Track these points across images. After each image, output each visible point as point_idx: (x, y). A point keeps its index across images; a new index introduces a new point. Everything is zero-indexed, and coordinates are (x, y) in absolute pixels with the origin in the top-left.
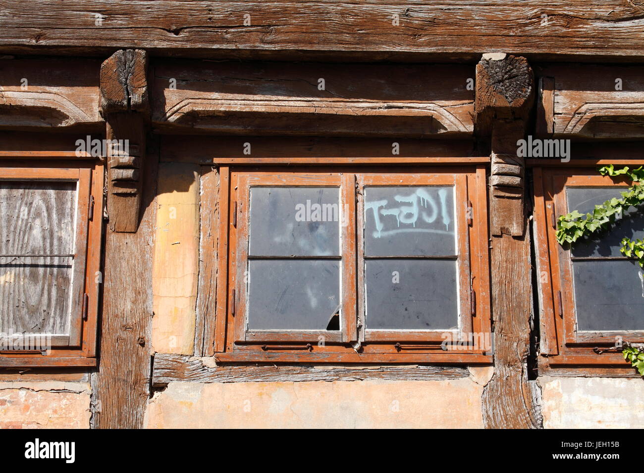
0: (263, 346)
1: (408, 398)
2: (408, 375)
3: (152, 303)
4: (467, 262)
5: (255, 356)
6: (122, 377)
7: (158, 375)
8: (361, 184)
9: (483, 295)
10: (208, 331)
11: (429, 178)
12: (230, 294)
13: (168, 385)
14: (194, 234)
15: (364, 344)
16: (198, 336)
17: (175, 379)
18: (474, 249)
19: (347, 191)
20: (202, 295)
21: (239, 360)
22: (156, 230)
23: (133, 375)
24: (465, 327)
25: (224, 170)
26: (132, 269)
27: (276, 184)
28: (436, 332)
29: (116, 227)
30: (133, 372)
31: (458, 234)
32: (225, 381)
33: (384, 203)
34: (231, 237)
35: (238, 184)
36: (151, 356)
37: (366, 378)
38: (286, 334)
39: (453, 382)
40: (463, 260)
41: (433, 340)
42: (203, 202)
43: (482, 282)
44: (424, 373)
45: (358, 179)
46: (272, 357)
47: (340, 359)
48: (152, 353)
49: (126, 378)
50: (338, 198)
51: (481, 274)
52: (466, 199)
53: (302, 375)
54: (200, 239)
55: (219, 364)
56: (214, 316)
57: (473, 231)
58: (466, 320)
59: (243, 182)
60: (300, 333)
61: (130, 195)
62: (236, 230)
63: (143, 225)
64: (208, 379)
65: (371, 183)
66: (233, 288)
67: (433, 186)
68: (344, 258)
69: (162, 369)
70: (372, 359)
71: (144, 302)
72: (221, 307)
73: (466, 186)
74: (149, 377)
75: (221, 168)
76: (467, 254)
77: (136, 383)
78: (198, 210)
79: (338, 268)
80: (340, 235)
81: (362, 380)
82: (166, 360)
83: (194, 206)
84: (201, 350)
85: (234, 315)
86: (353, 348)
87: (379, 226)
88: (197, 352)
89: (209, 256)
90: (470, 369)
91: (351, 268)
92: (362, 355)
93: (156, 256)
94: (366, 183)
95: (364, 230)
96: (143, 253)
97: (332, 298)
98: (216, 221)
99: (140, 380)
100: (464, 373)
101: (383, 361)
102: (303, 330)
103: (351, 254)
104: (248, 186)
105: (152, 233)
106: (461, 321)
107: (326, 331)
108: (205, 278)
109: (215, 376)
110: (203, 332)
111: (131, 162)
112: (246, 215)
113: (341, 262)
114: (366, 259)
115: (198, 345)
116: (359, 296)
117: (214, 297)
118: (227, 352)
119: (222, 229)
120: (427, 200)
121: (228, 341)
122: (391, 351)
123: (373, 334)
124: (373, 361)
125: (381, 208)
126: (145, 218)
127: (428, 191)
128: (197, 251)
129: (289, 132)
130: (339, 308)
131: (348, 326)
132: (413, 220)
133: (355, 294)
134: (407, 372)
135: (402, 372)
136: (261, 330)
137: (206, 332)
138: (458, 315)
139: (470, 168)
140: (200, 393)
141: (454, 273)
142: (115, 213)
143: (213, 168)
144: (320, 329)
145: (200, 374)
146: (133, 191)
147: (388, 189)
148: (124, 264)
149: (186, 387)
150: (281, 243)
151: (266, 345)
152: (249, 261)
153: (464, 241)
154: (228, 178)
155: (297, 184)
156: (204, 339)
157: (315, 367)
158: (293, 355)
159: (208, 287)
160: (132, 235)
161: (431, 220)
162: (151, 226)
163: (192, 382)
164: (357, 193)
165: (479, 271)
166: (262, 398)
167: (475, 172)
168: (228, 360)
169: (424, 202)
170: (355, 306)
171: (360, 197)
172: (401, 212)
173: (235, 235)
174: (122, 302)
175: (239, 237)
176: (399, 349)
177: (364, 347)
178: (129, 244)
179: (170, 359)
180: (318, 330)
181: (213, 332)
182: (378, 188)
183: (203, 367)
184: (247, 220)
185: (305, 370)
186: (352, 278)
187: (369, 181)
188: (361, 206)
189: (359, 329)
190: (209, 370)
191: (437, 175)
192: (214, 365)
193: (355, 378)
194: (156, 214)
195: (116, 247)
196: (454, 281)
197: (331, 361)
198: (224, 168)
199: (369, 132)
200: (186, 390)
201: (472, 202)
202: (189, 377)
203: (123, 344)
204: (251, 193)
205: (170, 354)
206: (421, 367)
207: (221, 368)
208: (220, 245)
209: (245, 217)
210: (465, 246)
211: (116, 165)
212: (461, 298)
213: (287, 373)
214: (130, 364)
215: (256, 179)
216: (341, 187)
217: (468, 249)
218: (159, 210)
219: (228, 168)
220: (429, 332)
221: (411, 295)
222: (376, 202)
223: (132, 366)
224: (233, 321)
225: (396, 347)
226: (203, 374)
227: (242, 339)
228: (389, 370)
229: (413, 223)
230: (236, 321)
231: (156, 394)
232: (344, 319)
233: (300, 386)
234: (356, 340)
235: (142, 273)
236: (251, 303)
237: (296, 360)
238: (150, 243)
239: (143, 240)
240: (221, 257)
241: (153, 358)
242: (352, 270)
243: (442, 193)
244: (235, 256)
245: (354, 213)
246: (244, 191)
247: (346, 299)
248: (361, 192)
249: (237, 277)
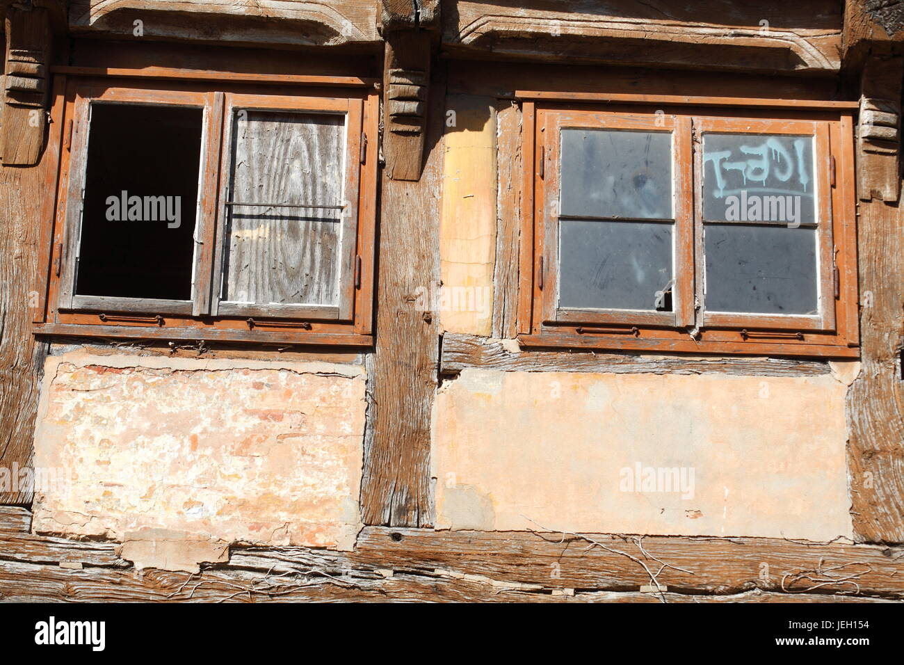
0: (578, 328)
1: (755, 398)
2: (756, 369)
3: (440, 270)
4: (829, 232)
5: (569, 340)
6: (404, 360)
7: (449, 359)
8: (699, 130)
9: (848, 273)
10: (509, 306)
11: (783, 125)
12: (537, 262)
13: (461, 373)
14: (491, 186)
15: (703, 329)
16: (497, 313)
17: (470, 365)
18: (838, 216)
19: (681, 138)
20: (501, 262)
21: (548, 345)
22: (443, 179)
23: (417, 358)
24: (827, 313)
25: (529, 107)
26: (415, 227)
27: (593, 126)
28: (792, 318)
29: (394, 174)
30: (417, 355)
31: (819, 196)
32: (531, 370)
33: (727, 154)
34: (536, 190)
35: (546, 124)
36: (439, 335)
37: (704, 371)
38: (606, 314)
39: (812, 380)
40: (825, 229)
41: (787, 327)
42: (501, 146)
43: (847, 257)
44: (776, 367)
45: (695, 123)
46: (590, 342)
47: (674, 347)
48: (440, 332)
49: (408, 362)
50: (670, 147)
51: (847, 246)
52: (829, 154)
53: (626, 366)
54: (497, 191)
55: (523, 348)
56: (517, 288)
57: (836, 193)
58: (828, 303)
59: (552, 121)
60: (624, 314)
61: (413, 134)
62: (544, 182)
63: (427, 173)
64: (509, 367)
65: (710, 129)
66: (540, 255)
67: (787, 135)
68: (678, 222)
69: (453, 352)
70: (712, 348)
71: (430, 268)
72: (525, 278)
73: (828, 137)
74: (437, 362)
75: (524, 104)
76: (830, 221)
77: (420, 368)
78: (495, 155)
79: (670, 234)
80: (673, 192)
81: (699, 374)
82: (458, 341)
83: (490, 150)
84: (501, 330)
85: (541, 288)
86: (689, 334)
87: (721, 183)
88: (495, 332)
89: (509, 213)
90: (831, 364)
91: (687, 234)
92: (700, 343)
93: (444, 213)
94: (705, 129)
95: (703, 187)
96: (427, 208)
97: (663, 271)
98: (518, 170)
99: (426, 365)
100: (824, 369)
101: (726, 352)
102: (627, 310)
103: (687, 217)
104: (558, 128)
105: (439, 182)
106: (822, 305)
107: (656, 312)
108: (505, 241)
109: (520, 362)
110: (503, 309)
111: (416, 92)
112: (556, 165)
113: (674, 227)
114: (705, 223)
115: (497, 324)
116: (697, 269)
117: (517, 265)
118: (533, 334)
119: (526, 180)
120: (780, 153)
121: (534, 321)
122: (735, 339)
123: (713, 317)
124: (714, 351)
125: (723, 161)
126: (429, 163)
127: (781, 142)
128: (495, 206)
129: (609, 62)
130: (671, 284)
131: (683, 307)
132: (764, 177)
133: (692, 267)
134: (754, 365)
135: (750, 366)
136: (576, 309)
137: (506, 308)
138: (818, 297)
139: (834, 114)
140: (500, 383)
141: (813, 245)
142: (393, 156)
143: (514, 103)
144: (648, 308)
145: (501, 359)
146: (416, 129)
147: (732, 137)
148: (404, 220)
149: (483, 375)
150: (599, 201)
151: (581, 327)
152: (560, 222)
153: (826, 205)
154: (533, 117)
155: (619, 127)
156: (504, 317)
157: (642, 356)
158: (615, 341)
159: (507, 254)
160: (414, 184)
161: (785, 178)
162: (438, 174)
163: (490, 370)
164: (694, 141)
165: (843, 243)
166: (576, 392)
167: (839, 120)
168: (534, 344)
169: (776, 154)
170: (692, 282)
171: (697, 146)
172: (748, 167)
173: (542, 187)
174: (403, 268)
175: (548, 191)
176: (745, 337)
177: (702, 333)
178: (410, 196)
179: (463, 341)
180: (646, 311)
181: (515, 308)
182: (720, 136)
183: (504, 351)
184: (557, 171)
185: (629, 360)
186: (689, 247)
187: (708, 125)
188: (699, 157)
189: (697, 310)
190: (512, 356)
191: (793, 122)
192: (517, 349)
193: (691, 371)
194: (443, 159)
195: (394, 199)
196: (813, 255)
197: (663, 349)
198: (528, 103)
199: (710, 65)
200: (484, 379)
201: (835, 157)
202: (486, 364)
203: (404, 319)
204: (561, 136)
205: (463, 334)
206: (773, 360)
207: (526, 353)
208: (524, 200)
209: (554, 167)
210: (826, 211)
211: (396, 96)
212: (822, 276)
213: (608, 362)
214: (413, 344)
215: (568, 118)
216: (674, 133)
217: (830, 215)
218: (446, 154)
219: (533, 104)
220: (783, 318)
221: (760, 271)
222: (716, 153)
223: (415, 347)
224: (540, 295)
225: (742, 334)
226: (504, 360)
227: (552, 318)
228: (732, 363)
229: (762, 181)
230: (545, 297)
231: (445, 383)
232: (679, 298)
233: (624, 379)
234: (693, 324)
235: (427, 232)
236: (562, 274)
237: (619, 347)
238: (436, 194)
239: (427, 191)
240: (526, 215)
241: (441, 338)
242: (689, 238)
243: (799, 145)
244: (542, 215)
245: (691, 166)
246: (554, 133)
247: (681, 273)
248: (699, 139)
249: (545, 242)
